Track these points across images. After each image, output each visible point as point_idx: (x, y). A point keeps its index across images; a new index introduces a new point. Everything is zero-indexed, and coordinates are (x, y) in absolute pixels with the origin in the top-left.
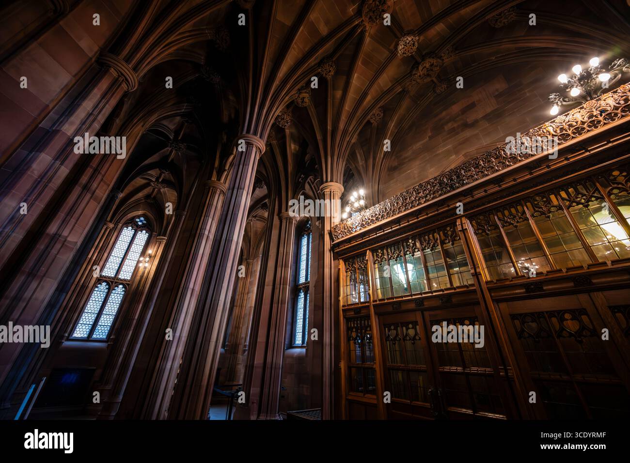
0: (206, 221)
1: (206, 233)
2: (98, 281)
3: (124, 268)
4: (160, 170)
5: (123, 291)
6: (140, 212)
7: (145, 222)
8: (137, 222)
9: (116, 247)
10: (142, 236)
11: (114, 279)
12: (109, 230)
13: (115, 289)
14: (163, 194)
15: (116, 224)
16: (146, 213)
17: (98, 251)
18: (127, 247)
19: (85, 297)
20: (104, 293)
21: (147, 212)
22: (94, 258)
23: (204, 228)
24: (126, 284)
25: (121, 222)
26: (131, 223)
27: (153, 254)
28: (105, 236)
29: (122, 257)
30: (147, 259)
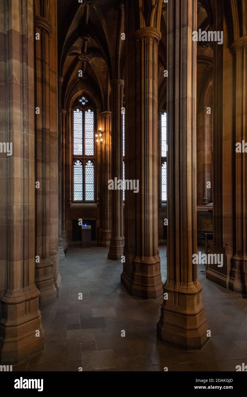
0: (148, 84)
1: (151, 96)
2: (74, 160)
3: (87, 146)
4: (82, 38)
5: (92, 165)
6: (80, 92)
7: (87, 101)
8: (81, 103)
9: (75, 130)
10: (90, 115)
11: (83, 157)
12: (64, 116)
13: (87, 165)
14: (92, 66)
15: (67, 109)
16: (84, 91)
17: (64, 136)
18: (82, 128)
19: (71, 173)
20: (81, 168)
21: (86, 91)
22: (64, 142)
23: (148, 92)
24: (93, 159)
25: (70, 107)
26: (77, 105)
27: (103, 131)
28: (64, 122)
29: (82, 137)
30: (100, 135)
